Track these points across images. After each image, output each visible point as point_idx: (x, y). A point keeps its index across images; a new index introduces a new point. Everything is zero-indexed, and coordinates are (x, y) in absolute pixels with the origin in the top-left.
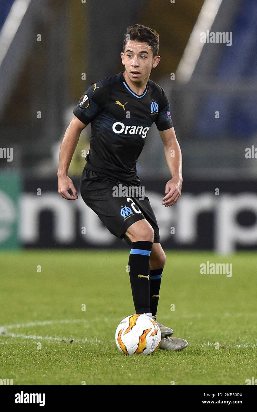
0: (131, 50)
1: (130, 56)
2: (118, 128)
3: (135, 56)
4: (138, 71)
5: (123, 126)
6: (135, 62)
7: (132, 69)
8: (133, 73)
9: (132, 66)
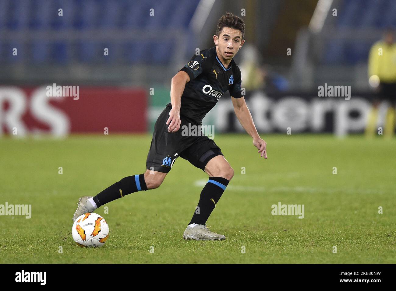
0: (228, 35)
1: (226, 39)
2: (207, 89)
3: (231, 40)
4: (232, 52)
5: (211, 89)
6: (231, 45)
7: (228, 50)
8: (227, 53)
9: (228, 48)
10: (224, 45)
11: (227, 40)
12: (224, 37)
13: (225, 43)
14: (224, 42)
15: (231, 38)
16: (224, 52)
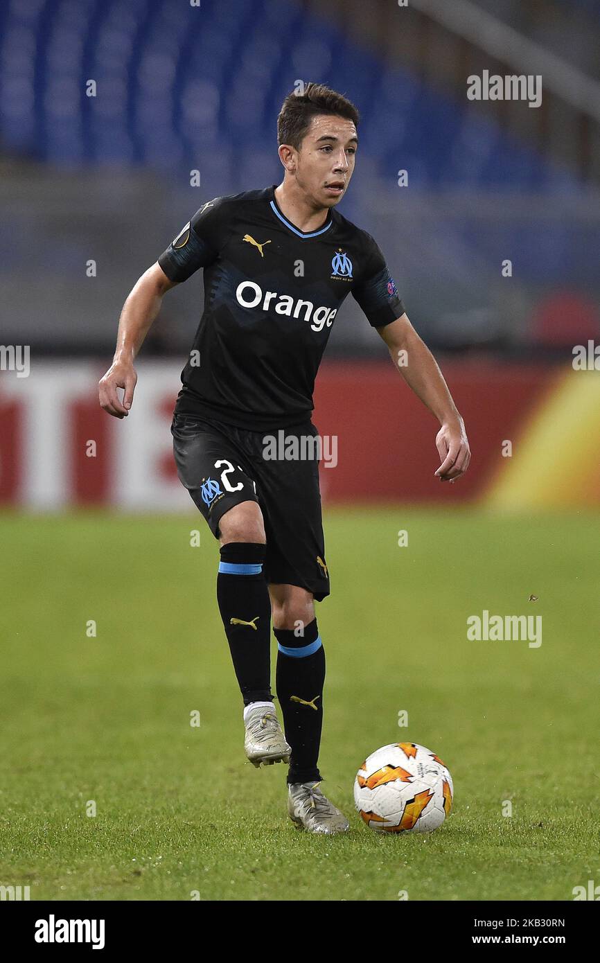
10: (323, 165)
11: (329, 149)
12: (321, 142)
13: (323, 160)
14: (323, 156)
15: (340, 144)
16: (322, 183)
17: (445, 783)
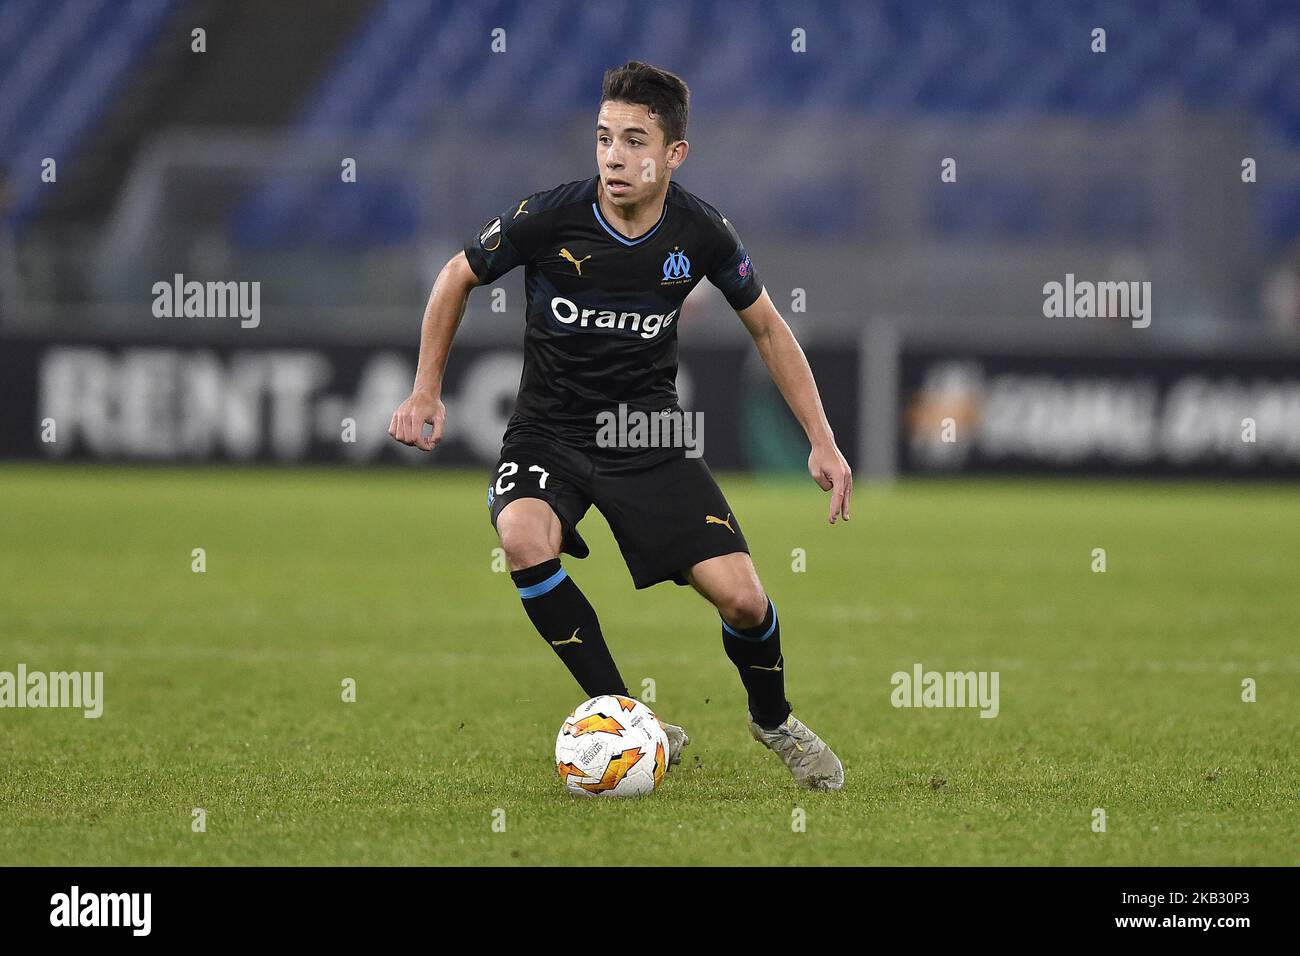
17: (660, 746)
